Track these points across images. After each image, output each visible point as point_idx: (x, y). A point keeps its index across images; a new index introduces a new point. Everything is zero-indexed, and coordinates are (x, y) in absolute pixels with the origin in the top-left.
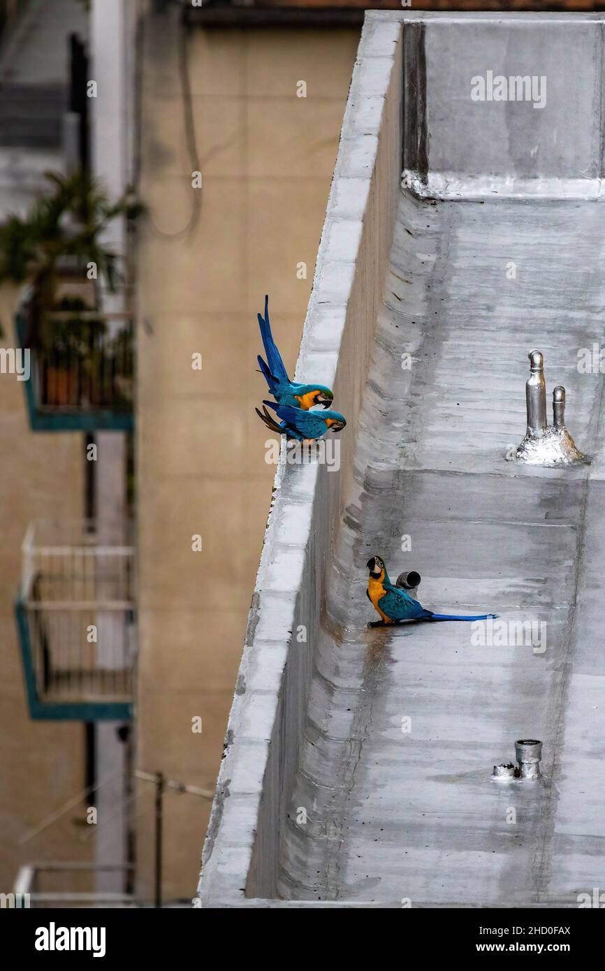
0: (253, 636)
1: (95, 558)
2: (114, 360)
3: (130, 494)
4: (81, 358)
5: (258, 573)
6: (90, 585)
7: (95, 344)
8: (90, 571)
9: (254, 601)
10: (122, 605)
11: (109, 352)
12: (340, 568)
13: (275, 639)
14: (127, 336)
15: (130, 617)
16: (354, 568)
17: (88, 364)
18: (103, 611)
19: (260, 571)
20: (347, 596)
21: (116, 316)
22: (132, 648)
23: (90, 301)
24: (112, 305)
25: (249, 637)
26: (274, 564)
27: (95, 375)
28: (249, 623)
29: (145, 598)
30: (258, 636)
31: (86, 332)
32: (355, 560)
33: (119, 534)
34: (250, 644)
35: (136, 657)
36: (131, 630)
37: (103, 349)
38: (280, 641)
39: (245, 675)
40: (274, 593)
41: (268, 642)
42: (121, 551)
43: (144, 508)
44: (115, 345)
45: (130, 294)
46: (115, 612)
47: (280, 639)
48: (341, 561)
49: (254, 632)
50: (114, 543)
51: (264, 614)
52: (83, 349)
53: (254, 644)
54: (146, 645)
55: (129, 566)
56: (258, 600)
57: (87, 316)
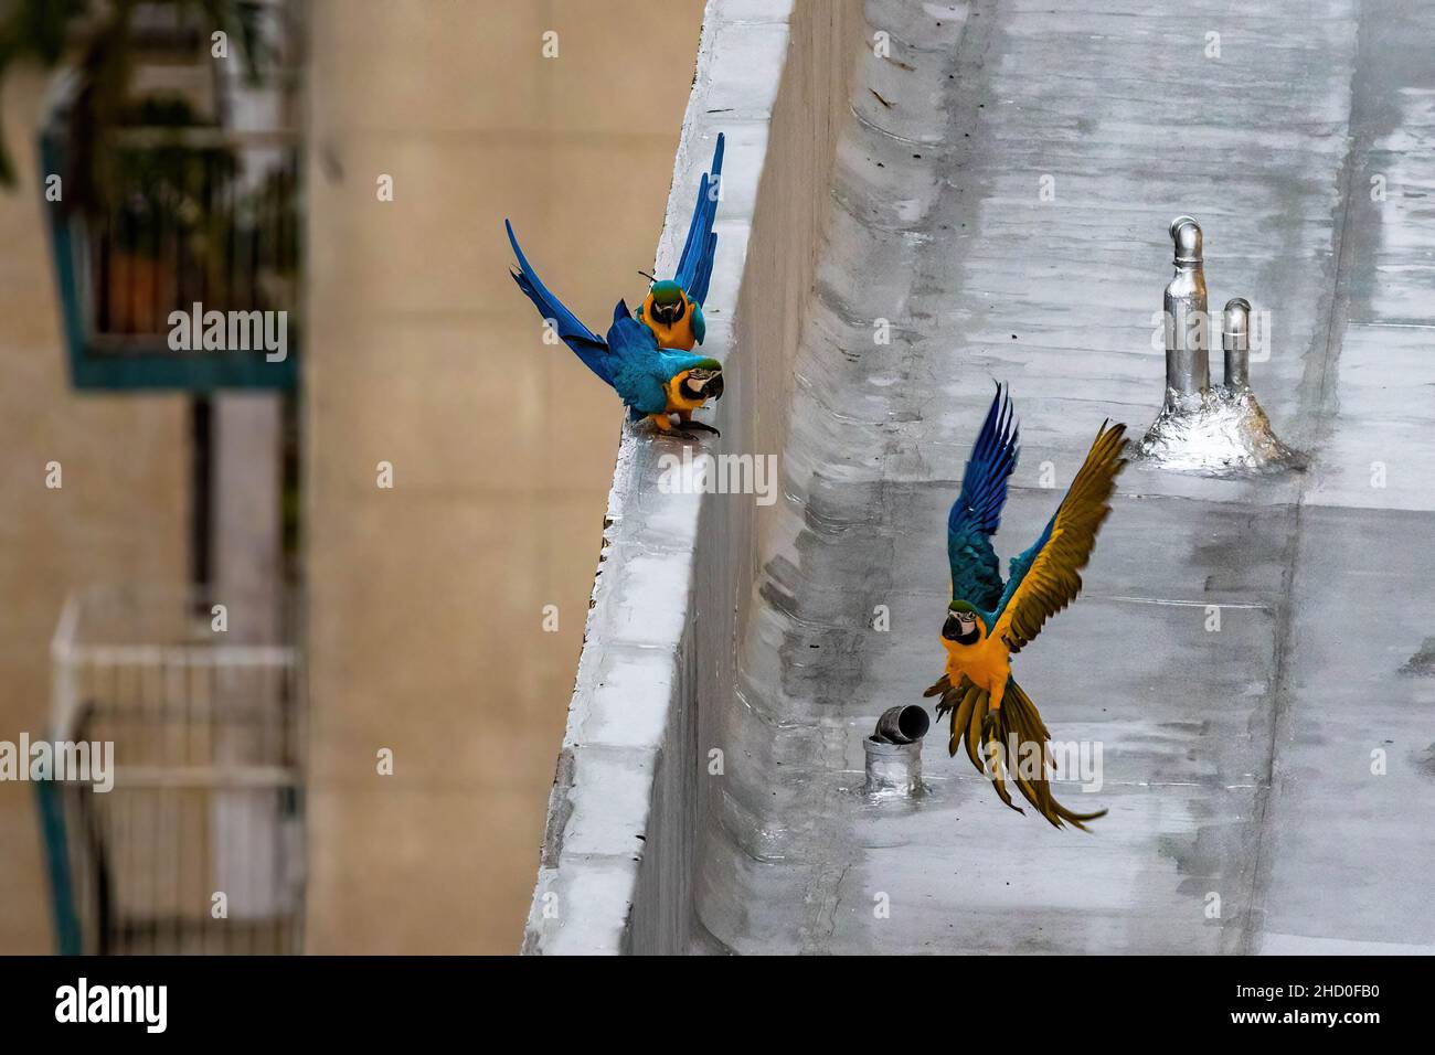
0: (559, 846)
1: (213, 672)
2: (256, 235)
3: (290, 531)
4: (184, 231)
5: (571, 706)
6: (201, 733)
7: (215, 198)
8: (201, 702)
9: (563, 768)
10: (271, 775)
11: (246, 219)
12: (753, 697)
13: (607, 852)
14: (285, 183)
15: (290, 802)
16: (784, 699)
17: (200, 244)
18: (229, 788)
19: (577, 704)
20: (766, 759)
21: (262, 139)
22: (293, 871)
23: (204, 104)
24: (252, 114)
25: (551, 847)
26: (607, 689)
27: (215, 264)
28: (549, 815)
29: (321, 760)
30: (570, 847)
31: (196, 176)
32: (785, 681)
33: (266, 619)
34: (552, 862)
35: (301, 892)
36: (291, 830)
37: (232, 210)
38: (619, 856)
39: (541, 931)
40: (603, 751)
41: (591, 858)
42: (271, 657)
43: (320, 563)
44: (259, 201)
45: (292, 89)
46: (258, 791)
47: (619, 853)
48: (754, 682)
49: (560, 836)
50: (253, 639)
51: (582, 796)
52: (190, 211)
53: (563, 863)
54: (325, 865)
55: (288, 690)
56: (571, 766)
57: (198, 138)
